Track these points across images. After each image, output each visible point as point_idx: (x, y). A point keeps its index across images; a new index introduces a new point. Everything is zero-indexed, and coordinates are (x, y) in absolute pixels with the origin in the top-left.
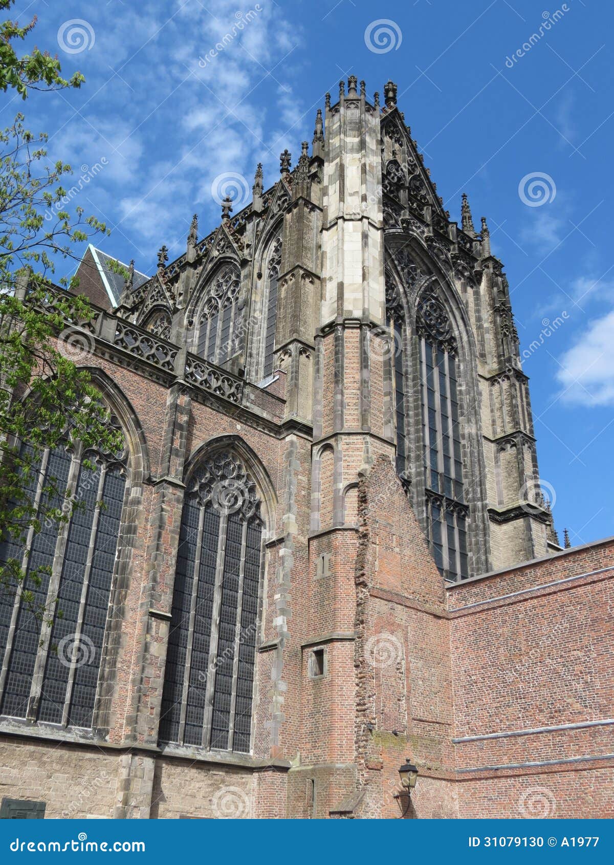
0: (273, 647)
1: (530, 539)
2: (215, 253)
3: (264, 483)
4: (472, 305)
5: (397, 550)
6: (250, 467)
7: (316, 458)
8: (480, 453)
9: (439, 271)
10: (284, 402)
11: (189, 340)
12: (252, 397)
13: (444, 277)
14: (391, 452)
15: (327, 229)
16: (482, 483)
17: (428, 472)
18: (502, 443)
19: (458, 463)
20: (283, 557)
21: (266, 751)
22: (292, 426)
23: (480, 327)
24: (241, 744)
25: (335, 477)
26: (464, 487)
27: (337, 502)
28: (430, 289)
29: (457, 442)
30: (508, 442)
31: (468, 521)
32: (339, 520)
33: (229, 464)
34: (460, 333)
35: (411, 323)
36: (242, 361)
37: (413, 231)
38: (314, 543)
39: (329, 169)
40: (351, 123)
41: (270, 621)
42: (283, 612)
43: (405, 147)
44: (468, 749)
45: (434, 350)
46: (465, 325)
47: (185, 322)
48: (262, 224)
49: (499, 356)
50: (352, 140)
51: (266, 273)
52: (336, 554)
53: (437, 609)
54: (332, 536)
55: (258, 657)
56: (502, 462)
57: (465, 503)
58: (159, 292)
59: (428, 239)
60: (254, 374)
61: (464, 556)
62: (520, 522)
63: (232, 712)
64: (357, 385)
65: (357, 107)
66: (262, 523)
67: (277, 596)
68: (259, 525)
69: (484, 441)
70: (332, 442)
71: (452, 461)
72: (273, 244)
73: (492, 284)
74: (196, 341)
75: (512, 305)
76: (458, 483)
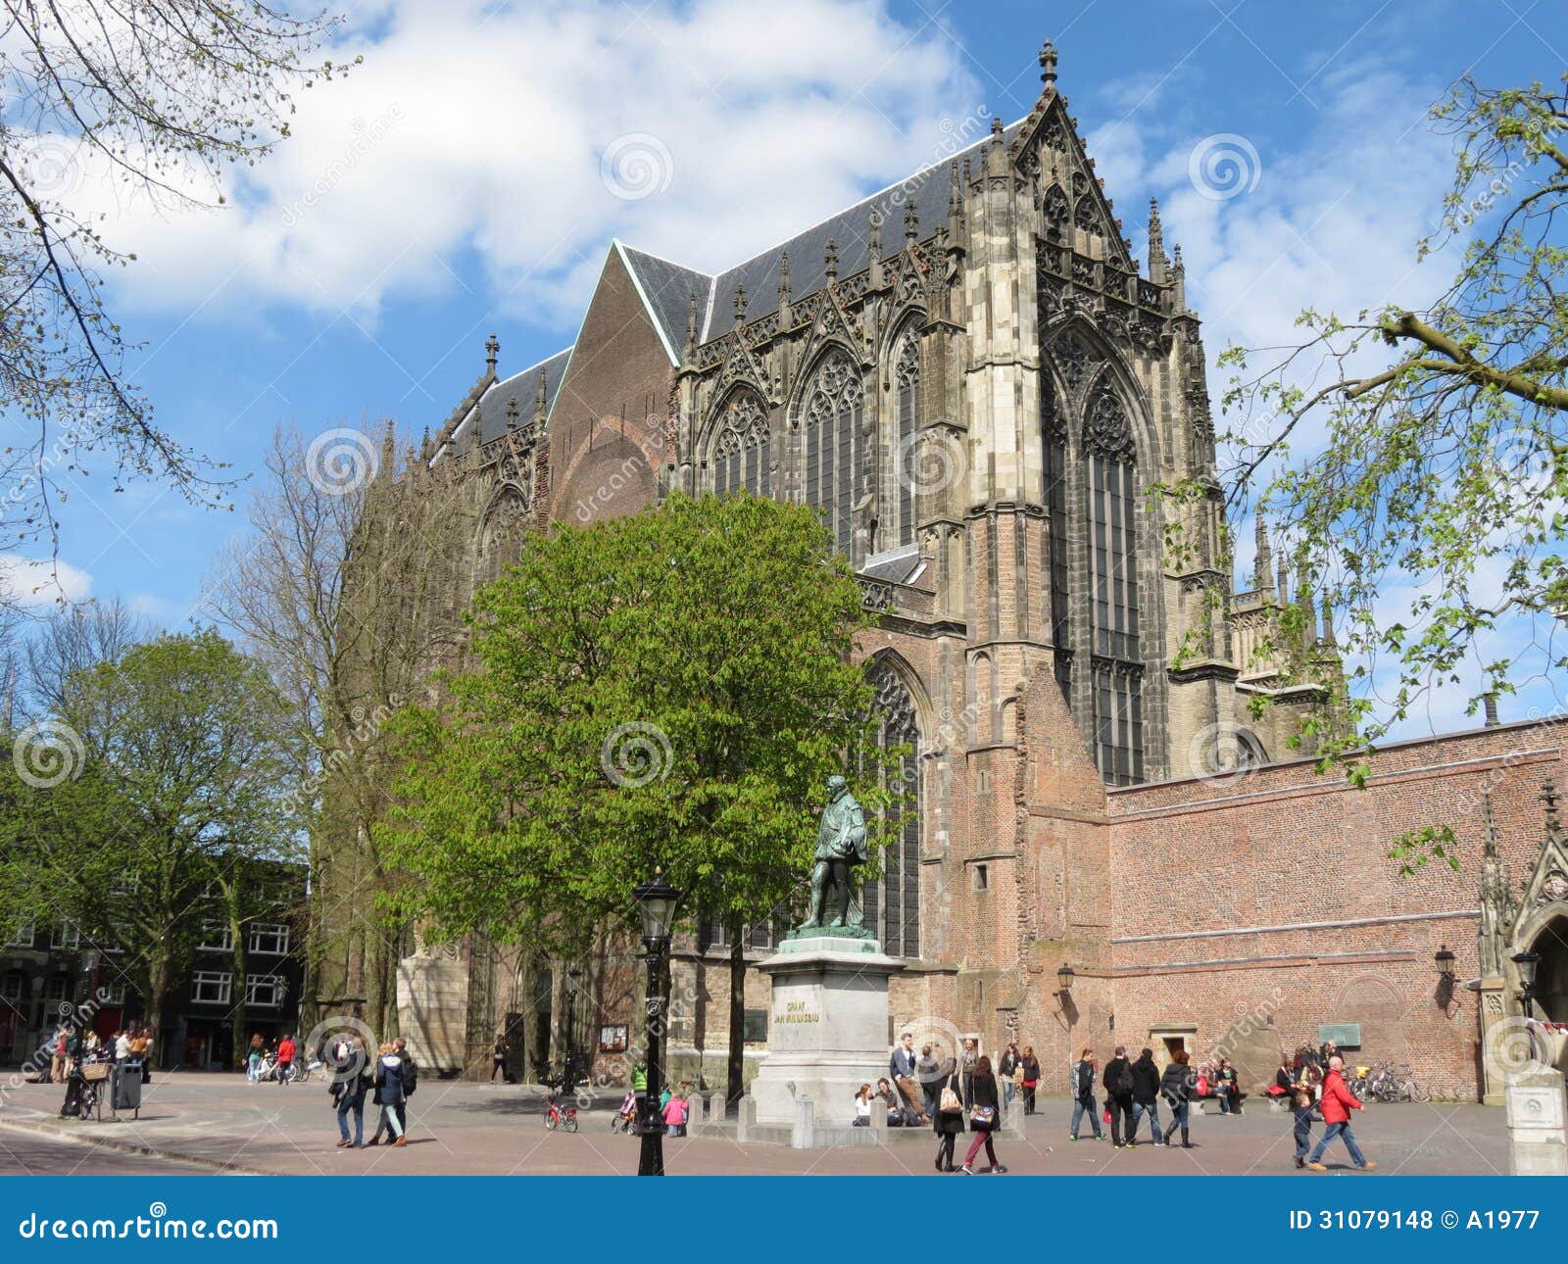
0: (937, 861)
1: (1215, 706)
2: (821, 329)
3: (918, 693)
4: (1157, 388)
5: (1056, 763)
6: (902, 676)
7: (971, 664)
8: (1161, 598)
9: (1113, 355)
10: (933, 594)
11: (796, 449)
12: (901, 599)
13: (1119, 361)
14: (1049, 657)
15: (973, 371)
16: (1161, 636)
17: (1095, 605)
18: (1188, 582)
19: (1133, 611)
20: (942, 772)
21: (935, 956)
22: (945, 627)
23: (1166, 419)
24: (912, 949)
25: (993, 692)
26: (1141, 641)
27: (996, 717)
28: (1103, 380)
29: (1132, 584)
30: (1195, 581)
31: (1144, 682)
32: (997, 737)
33: (882, 678)
34: (1140, 434)
35: (1076, 442)
36: (874, 508)
37: (1079, 309)
38: (973, 757)
39: (972, 279)
40: (997, 214)
41: (932, 834)
42: (945, 827)
43: (1069, 153)
44: (1124, 949)
45: (1105, 466)
46: (1148, 422)
47: (788, 423)
48: (884, 308)
49: (1190, 464)
50: (1000, 241)
51: (895, 382)
52: (995, 773)
53: (1097, 816)
54: (992, 754)
55: (922, 869)
56: (1187, 607)
57: (1141, 661)
58: (741, 360)
59: (1099, 316)
60: (888, 523)
61: (1137, 725)
62: (1204, 684)
63: (902, 922)
64: (1012, 584)
65: (1004, 188)
66: (918, 733)
67: (938, 811)
68: (915, 736)
69: (1166, 581)
70: (987, 650)
71: (1126, 611)
72: (901, 342)
73: (1185, 358)
74: (804, 449)
75: (1208, 389)
76: (1133, 637)
